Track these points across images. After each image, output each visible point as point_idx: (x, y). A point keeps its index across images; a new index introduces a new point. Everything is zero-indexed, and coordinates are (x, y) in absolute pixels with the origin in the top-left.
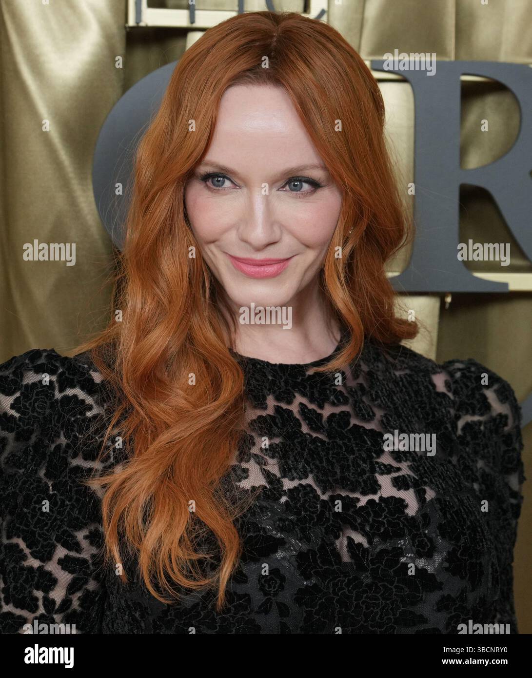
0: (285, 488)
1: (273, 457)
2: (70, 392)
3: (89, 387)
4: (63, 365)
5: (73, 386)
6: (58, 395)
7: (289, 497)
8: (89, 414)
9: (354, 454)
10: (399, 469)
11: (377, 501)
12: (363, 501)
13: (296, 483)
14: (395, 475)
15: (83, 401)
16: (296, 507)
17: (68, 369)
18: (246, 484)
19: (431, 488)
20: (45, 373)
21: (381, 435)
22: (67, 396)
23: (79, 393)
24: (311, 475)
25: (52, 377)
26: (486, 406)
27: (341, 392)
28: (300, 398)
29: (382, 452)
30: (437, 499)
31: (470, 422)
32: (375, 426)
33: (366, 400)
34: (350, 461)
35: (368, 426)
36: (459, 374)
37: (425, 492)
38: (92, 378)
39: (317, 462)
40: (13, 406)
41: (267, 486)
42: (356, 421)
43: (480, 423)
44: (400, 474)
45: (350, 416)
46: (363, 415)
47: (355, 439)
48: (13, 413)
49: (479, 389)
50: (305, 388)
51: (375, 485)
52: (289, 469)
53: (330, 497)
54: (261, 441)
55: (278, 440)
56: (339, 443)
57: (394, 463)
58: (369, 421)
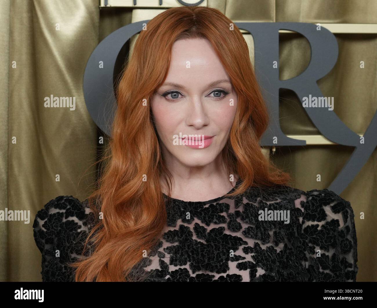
0: (170, 271)
1: (169, 253)
2: (70, 219)
3: (81, 215)
4: (70, 204)
5: (72, 216)
6: (64, 220)
7: (171, 276)
8: (79, 231)
9: (219, 250)
10: (244, 258)
11: (225, 277)
12: (217, 276)
13: (177, 268)
14: (240, 261)
15: (77, 223)
17: (73, 206)
18: (148, 269)
19: (262, 268)
20: (60, 209)
21: (240, 239)
22: (68, 221)
23: (75, 219)
24: (188, 263)
25: (64, 211)
26: (323, 216)
27: (223, 217)
28: (197, 221)
29: (237, 249)
30: (264, 275)
31: (310, 225)
32: (239, 234)
33: (239, 220)
34: (216, 254)
35: (234, 234)
36: (311, 198)
37: (256, 271)
38: (85, 211)
39: (195, 256)
40: (43, 226)
41: (160, 269)
42: (227, 232)
43: (317, 226)
44: (244, 261)
45: (225, 230)
46: (233, 228)
47: (223, 242)
48: (43, 229)
49: (321, 206)
50: (201, 214)
51: (226, 268)
52: (176, 260)
53: (197, 275)
54: (166, 245)
55: (176, 244)
56: (213, 244)
57: (243, 255)
58: (236, 232)
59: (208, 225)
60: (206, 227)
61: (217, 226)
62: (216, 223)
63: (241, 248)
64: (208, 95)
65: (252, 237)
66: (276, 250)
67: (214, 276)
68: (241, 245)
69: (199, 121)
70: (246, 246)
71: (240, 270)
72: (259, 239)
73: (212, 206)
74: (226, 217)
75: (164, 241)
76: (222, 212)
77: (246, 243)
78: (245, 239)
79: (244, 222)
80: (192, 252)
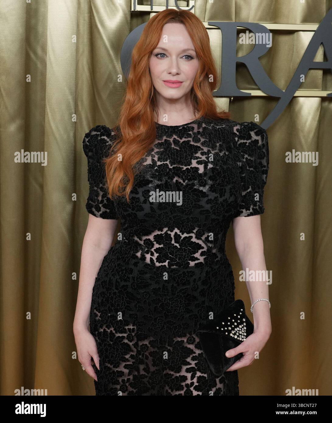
0: (158, 165)
1: (157, 155)
2: (103, 137)
3: (109, 135)
4: (103, 129)
5: (104, 136)
6: (99, 138)
7: (158, 167)
8: (107, 144)
9: (187, 153)
10: (201, 158)
11: (190, 168)
12: (185, 168)
13: (162, 163)
14: (199, 160)
15: (106, 140)
16: (159, 171)
17: (104, 131)
18: (145, 164)
19: (211, 164)
20: (97, 132)
21: (199, 147)
22: (102, 139)
23: (105, 138)
24: (168, 160)
25: (99, 133)
26: (250, 137)
27: (190, 134)
28: (175, 136)
29: (197, 153)
30: (212, 168)
31: (242, 142)
32: (199, 145)
33: (199, 136)
34: (185, 156)
35: (196, 144)
36: (243, 127)
37: (208, 165)
38: (111, 134)
39: (173, 156)
40: (88, 141)
41: (152, 164)
42: (192, 143)
43: (246, 143)
44: (201, 160)
45: (191, 142)
46: (196, 141)
47: (189, 149)
48: (88, 143)
49: (249, 131)
50: (177, 133)
51: (190, 163)
52: (161, 159)
53: (173, 167)
54: (156, 150)
55: (162, 150)
56: (183, 150)
57: (200, 156)
58: (197, 143)
59: (181, 139)
60: (180, 140)
61: (186, 140)
62: (185, 138)
63: (200, 152)
64: (182, 58)
65: (206, 146)
66: (220, 155)
67: (183, 168)
68: (200, 150)
69: (174, 71)
70: (203, 151)
71: (199, 164)
72: (210, 148)
73: (183, 128)
74: (192, 135)
75: (155, 148)
76: (190, 131)
77: (202, 149)
78: (202, 147)
79: (202, 138)
80: (171, 155)
